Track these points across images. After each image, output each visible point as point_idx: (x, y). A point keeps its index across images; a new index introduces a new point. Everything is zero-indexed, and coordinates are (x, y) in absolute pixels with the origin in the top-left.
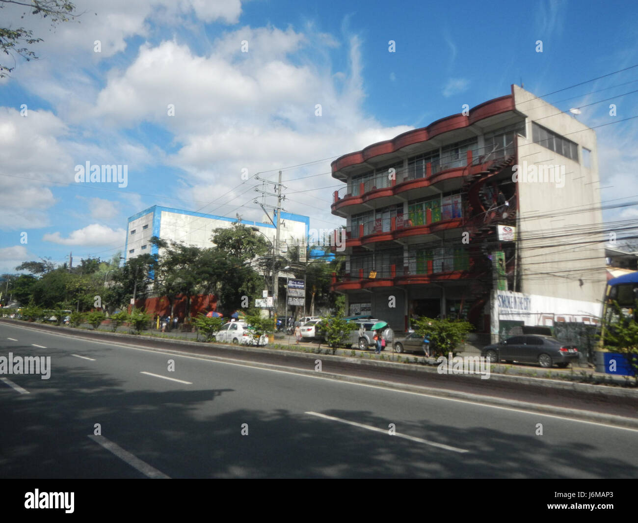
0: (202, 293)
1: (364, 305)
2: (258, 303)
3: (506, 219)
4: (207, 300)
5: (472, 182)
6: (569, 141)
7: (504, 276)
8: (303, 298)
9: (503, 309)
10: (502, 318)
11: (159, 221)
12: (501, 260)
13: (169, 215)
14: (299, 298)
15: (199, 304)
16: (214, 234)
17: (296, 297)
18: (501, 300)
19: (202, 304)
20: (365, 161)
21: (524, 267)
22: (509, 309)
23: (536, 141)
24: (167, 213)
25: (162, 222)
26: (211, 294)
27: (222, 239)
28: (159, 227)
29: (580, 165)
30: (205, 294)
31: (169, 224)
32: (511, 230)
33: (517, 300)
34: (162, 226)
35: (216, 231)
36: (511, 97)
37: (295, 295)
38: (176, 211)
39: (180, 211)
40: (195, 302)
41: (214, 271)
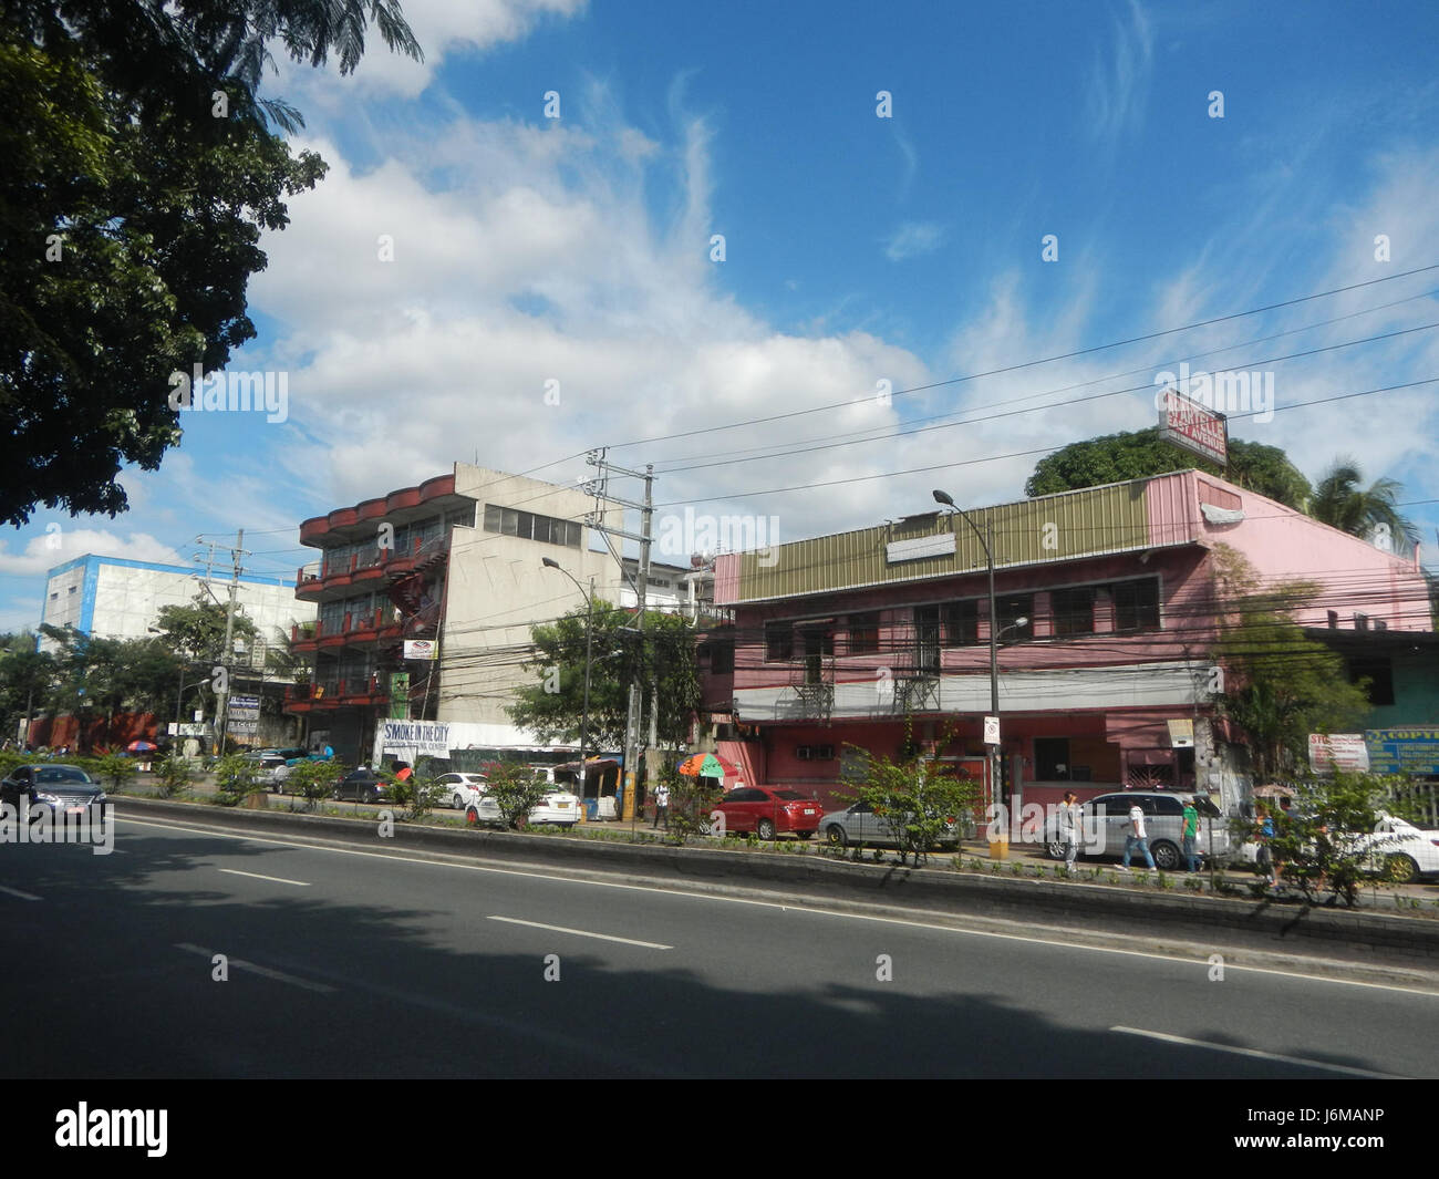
0: (133, 711)
1: (324, 733)
2: (184, 730)
3: (422, 631)
4: (142, 721)
5: (391, 585)
6: (564, 521)
7: (402, 702)
8: (256, 721)
9: (394, 740)
10: (389, 751)
11: (94, 582)
12: (402, 683)
13: (113, 571)
14: (247, 722)
15: (128, 729)
16: (161, 614)
17: (243, 721)
18: (391, 730)
19: (133, 729)
20: (331, 531)
21: (442, 690)
22: (405, 741)
23: (489, 527)
24: (110, 567)
25: (100, 583)
26: (149, 713)
27: (176, 622)
28: (93, 592)
29: (581, 551)
30: (140, 712)
31: (114, 586)
32: (428, 645)
33: (422, 730)
34: (99, 590)
35: (165, 609)
36: (452, 478)
37: (242, 717)
38: (128, 563)
39: (135, 564)
40: (122, 725)
41: (136, 679)
